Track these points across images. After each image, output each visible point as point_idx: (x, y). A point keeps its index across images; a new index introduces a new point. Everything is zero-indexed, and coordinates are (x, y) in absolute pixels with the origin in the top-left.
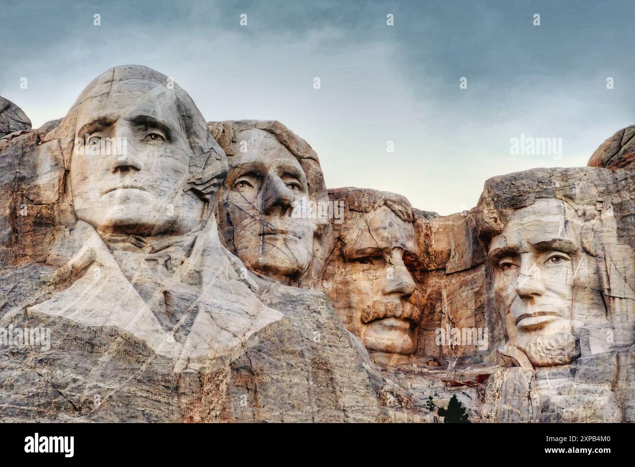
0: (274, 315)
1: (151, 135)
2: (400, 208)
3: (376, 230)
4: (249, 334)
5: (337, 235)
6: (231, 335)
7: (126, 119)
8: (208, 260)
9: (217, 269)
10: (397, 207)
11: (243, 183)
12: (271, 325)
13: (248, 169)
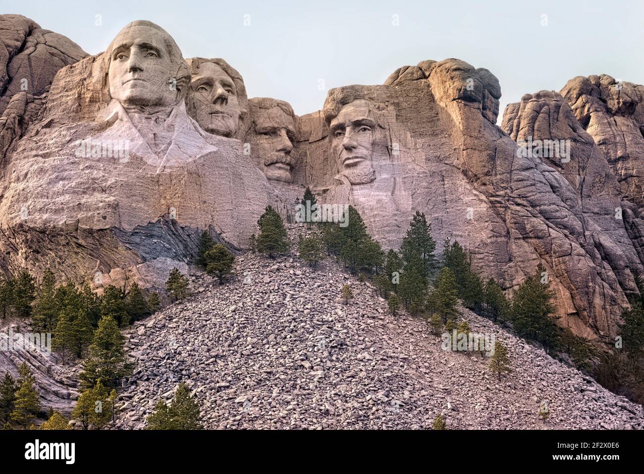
0: (213, 149)
1: (150, 53)
2: (285, 108)
3: (273, 118)
4: (198, 156)
5: (252, 120)
6: (188, 156)
7: (136, 45)
8: (178, 120)
9: (183, 124)
10: (284, 107)
11: (202, 88)
12: (210, 153)
13: (205, 81)
